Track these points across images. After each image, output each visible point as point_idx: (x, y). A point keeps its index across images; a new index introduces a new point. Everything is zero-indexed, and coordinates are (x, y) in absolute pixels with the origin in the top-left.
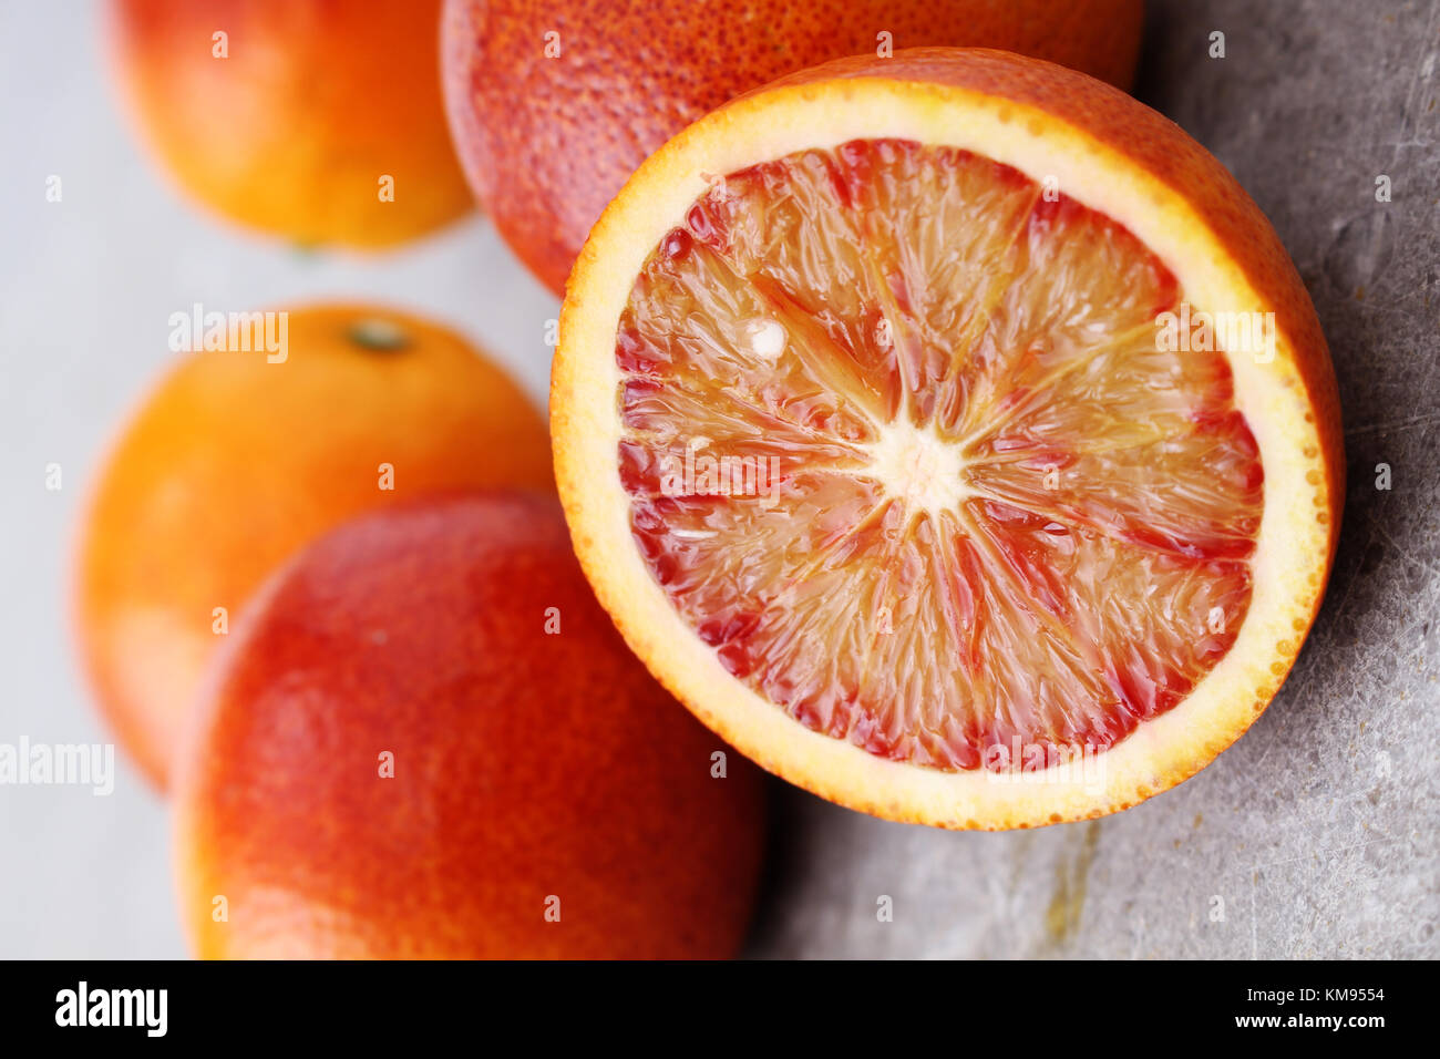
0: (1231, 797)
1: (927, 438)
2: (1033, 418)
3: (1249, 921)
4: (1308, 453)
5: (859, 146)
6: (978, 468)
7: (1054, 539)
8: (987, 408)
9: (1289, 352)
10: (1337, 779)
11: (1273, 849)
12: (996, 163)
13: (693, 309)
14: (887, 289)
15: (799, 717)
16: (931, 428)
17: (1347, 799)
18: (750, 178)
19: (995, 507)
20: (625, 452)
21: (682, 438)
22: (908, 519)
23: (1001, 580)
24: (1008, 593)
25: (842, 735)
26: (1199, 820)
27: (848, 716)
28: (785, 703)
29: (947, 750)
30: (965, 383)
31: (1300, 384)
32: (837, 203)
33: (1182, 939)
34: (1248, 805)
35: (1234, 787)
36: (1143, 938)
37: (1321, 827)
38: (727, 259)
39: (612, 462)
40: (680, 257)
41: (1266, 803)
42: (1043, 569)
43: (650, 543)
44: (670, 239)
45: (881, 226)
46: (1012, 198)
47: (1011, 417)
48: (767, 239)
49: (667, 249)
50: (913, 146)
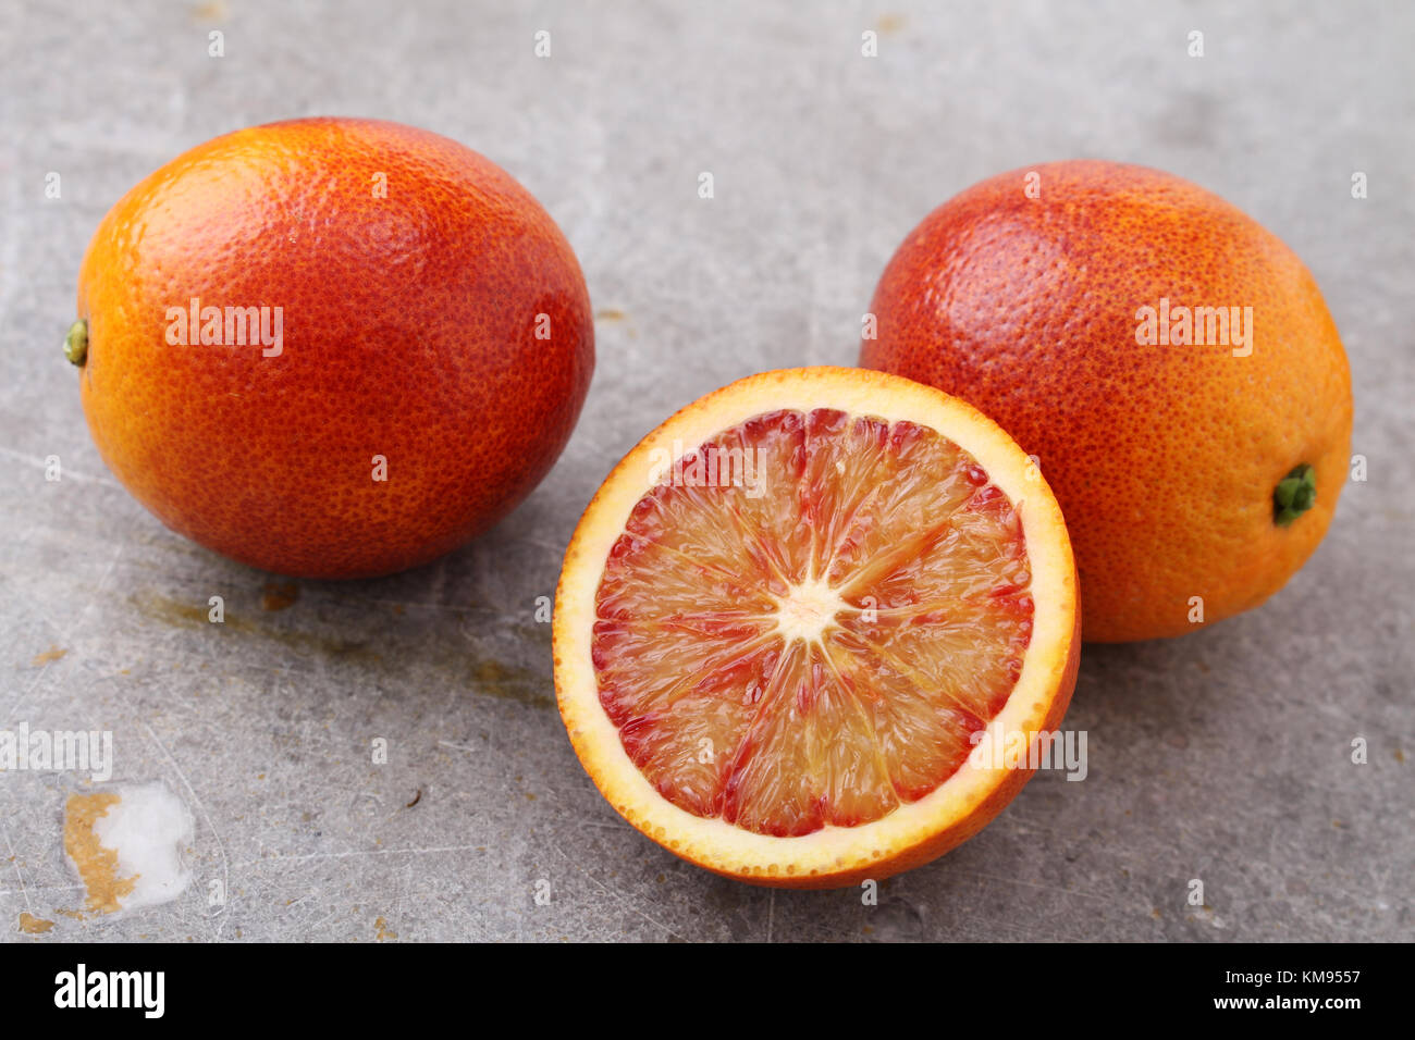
0: (540, 826)
1: (828, 620)
2: (833, 695)
3: (453, 844)
4: (791, 868)
5: (1031, 608)
6: (804, 649)
7: (749, 692)
8: (843, 663)
9: (860, 866)
10: (534, 918)
11: (497, 864)
12: (1008, 696)
13: (931, 479)
14: (932, 609)
15: (644, 500)
16: (835, 624)
17: (519, 926)
18: (1017, 534)
19: (776, 657)
20: (839, 415)
21: (845, 456)
22: (775, 598)
23: (726, 653)
24: (717, 656)
25: (628, 528)
26: (531, 797)
27: (643, 535)
28: (655, 494)
29: (614, 597)
30: (863, 651)
31: (836, 870)
32: (995, 588)
33: (455, 785)
34: (532, 841)
35: (547, 827)
36: (461, 751)
37: (505, 904)
38: (963, 507)
39: (835, 406)
40: (968, 477)
41: (530, 857)
42: (731, 682)
43: (775, 421)
44: (981, 472)
45: (974, 614)
46: (982, 703)
47: (836, 679)
48: (974, 537)
49: (974, 469)
50: (1026, 644)
